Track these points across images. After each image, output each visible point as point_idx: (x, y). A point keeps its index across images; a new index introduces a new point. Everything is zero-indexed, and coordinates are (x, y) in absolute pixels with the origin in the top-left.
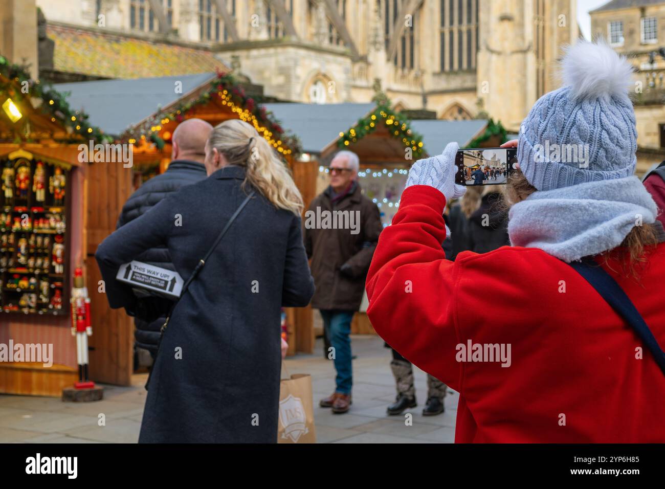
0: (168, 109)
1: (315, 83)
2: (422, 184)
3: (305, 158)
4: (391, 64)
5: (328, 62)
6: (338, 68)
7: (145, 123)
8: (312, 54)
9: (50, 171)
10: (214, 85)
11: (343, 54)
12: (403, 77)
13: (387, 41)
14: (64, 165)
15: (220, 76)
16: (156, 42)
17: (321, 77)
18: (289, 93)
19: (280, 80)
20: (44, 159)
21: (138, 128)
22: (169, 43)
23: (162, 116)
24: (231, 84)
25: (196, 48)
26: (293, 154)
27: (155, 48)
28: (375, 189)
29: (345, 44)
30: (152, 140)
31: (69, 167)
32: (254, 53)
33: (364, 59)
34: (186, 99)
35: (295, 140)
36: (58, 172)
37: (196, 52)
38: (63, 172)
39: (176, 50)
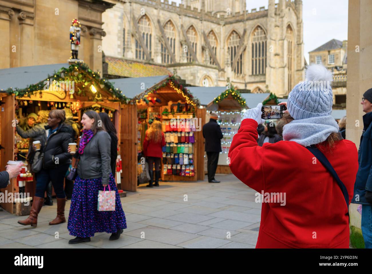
0: (150, 89)
1: (205, 79)
2: (249, 118)
3: (201, 107)
4: (233, 72)
5: (209, 71)
6: (213, 73)
7: (142, 94)
8: (204, 68)
9: (107, 111)
10: (168, 80)
11: (215, 68)
12: (238, 77)
13: (232, 63)
14: (112, 110)
15: (170, 76)
16: (145, 64)
17: (207, 77)
18: (195, 82)
19: (192, 78)
20: (105, 107)
21: (139, 96)
22: (150, 64)
23: (149, 91)
24: (174, 79)
25: (160, 66)
26: (197, 106)
27: (145, 66)
28: (227, 119)
29: (216, 65)
30: (144, 100)
31: (114, 110)
32: (182, 68)
33: (223, 70)
34: (157, 85)
35: (198, 101)
36: (110, 112)
37: (160, 67)
38: (112, 112)
39: (153, 66)
